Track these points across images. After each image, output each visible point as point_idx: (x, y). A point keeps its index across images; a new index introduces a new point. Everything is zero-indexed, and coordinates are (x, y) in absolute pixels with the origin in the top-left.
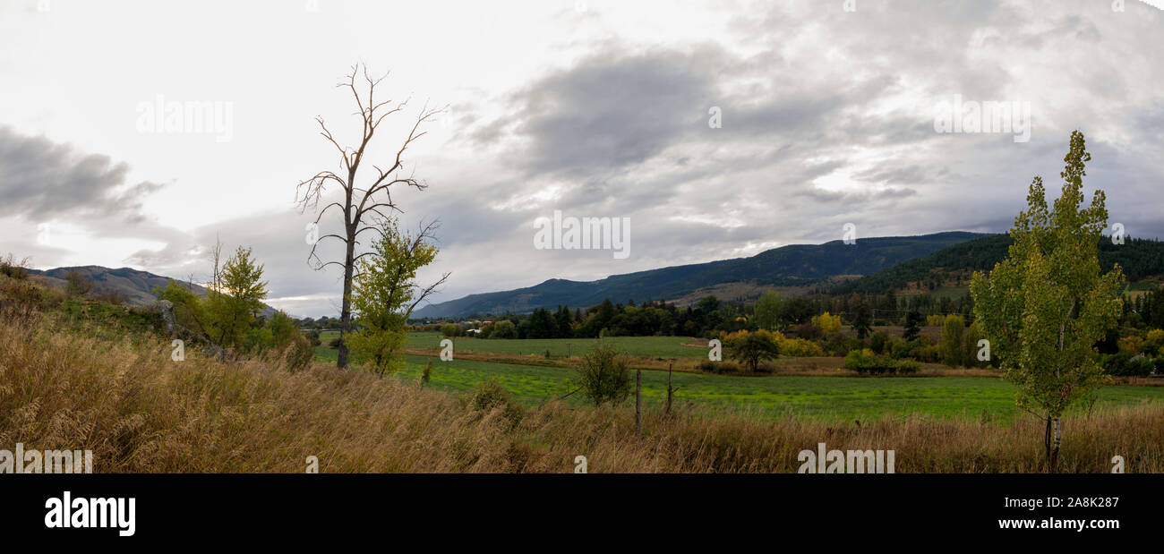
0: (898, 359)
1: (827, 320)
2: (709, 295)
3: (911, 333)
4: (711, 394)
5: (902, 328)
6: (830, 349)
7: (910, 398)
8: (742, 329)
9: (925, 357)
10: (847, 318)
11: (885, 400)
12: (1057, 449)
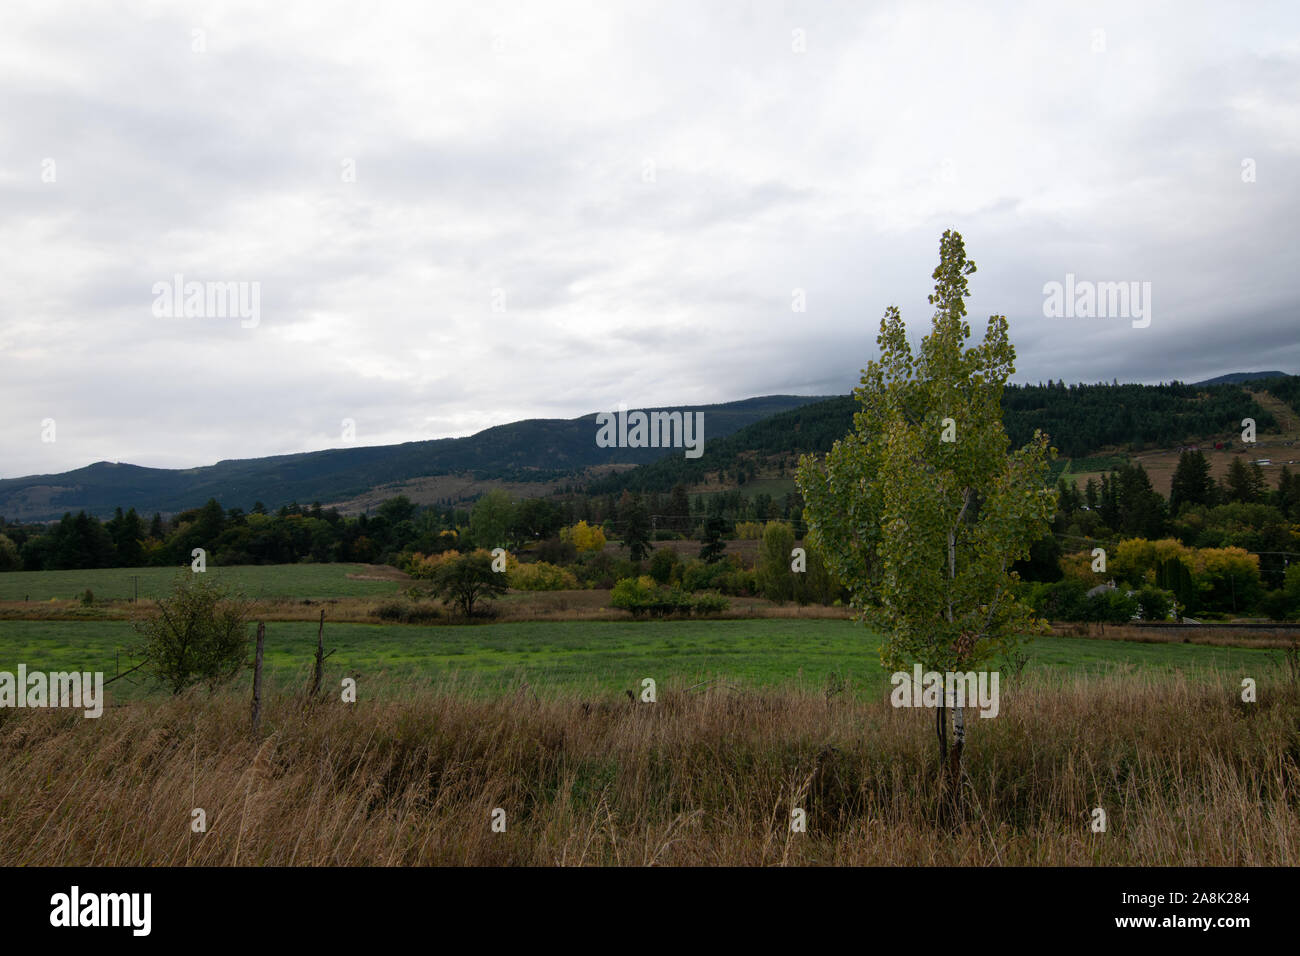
0: (692, 592)
1: (582, 533)
2: (396, 496)
3: (712, 551)
4: (394, 656)
5: (698, 544)
6: (588, 578)
7: (714, 652)
8: (449, 549)
9: (734, 588)
10: (615, 530)
11: (676, 657)
12: (960, 744)
